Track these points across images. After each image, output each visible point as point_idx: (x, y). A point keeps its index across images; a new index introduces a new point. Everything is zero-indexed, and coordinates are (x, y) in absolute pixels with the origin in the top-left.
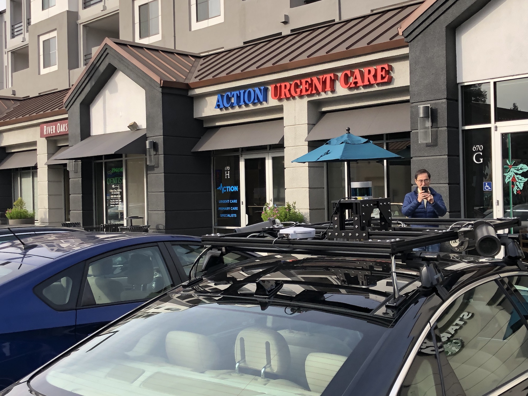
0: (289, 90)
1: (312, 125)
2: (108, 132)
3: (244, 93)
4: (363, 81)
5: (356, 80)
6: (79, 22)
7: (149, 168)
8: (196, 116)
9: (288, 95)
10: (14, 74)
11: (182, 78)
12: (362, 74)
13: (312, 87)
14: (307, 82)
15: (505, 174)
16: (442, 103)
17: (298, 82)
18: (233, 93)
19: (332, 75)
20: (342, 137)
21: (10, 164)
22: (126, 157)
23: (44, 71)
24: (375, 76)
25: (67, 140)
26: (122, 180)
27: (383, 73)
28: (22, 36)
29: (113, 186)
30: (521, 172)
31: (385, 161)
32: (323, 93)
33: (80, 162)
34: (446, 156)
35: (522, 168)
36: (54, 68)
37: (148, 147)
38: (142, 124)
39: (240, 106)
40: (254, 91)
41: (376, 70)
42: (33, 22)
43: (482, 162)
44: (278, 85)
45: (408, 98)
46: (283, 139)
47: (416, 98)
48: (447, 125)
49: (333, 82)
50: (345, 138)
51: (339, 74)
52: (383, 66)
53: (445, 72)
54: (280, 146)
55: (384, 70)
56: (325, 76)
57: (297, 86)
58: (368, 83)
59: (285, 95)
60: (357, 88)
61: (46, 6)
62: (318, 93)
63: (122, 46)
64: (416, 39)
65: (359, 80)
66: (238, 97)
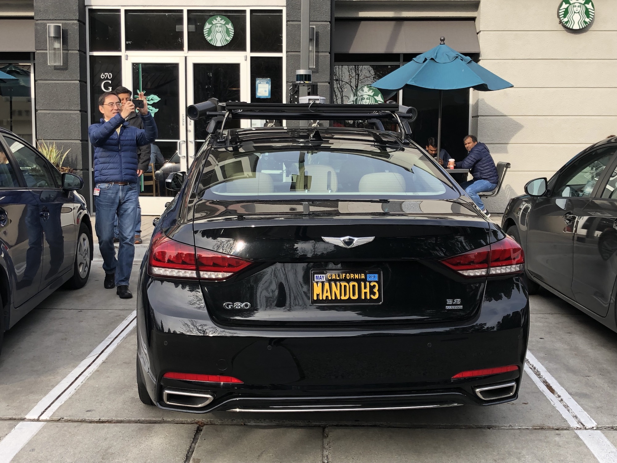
16: (74, 24)
34: (78, 82)
35: (152, 99)
45: (31, 14)
47: (42, 15)
48: (78, 48)
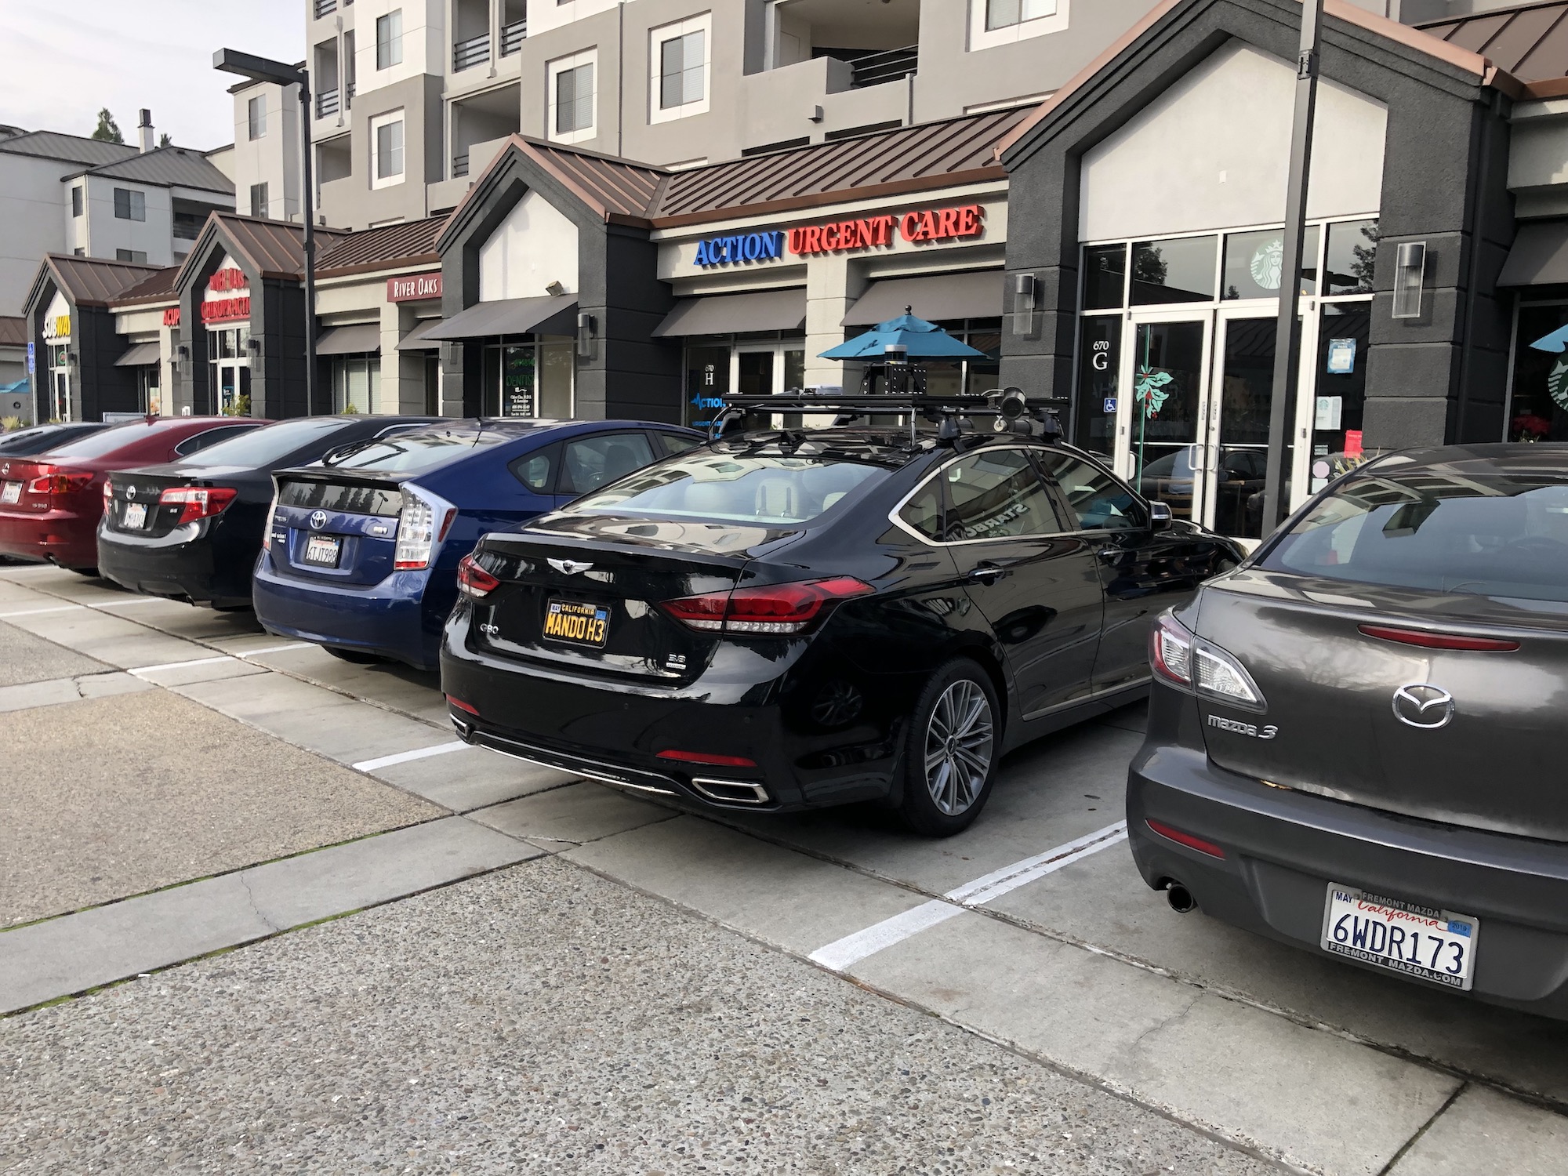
0: (819, 240)
1: (852, 300)
2: (510, 296)
3: (744, 240)
4: (937, 231)
5: (925, 229)
6: (446, 96)
7: (580, 361)
8: (660, 276)
9: (817, 248)
10: (322, 186)
11: (640, 210)
12: (936, 218)
13: (856, 236)
14: (848, 227)
15: (1136, 387)
16: (1053, 272)
17: (834, 226)
18: (725, 239)
19: (889, 218)
20: (898, 320)
21: (331, 346)
22: (540, 340)
23: (378, 184)
24: (956, 224)
25: (438, 307)
26: (532, 379)
27: (970, 220)
28: (337, 116)
29: (517, 390)
30: (1159, 384)
31: (964, 364)
32: (873, 248)
33: (461, 347)
34: (1053, 356)
35: (1162, 378)
36: (398, 179)
37: (580, 325)
38: (572, 285)
39: (736, 263)
40: (761, 238)
41: (958, 213)
42: (360, 89)
43: (1105, 367)
44: (801, 230)
45: (1002, 262)
46: (804, 321)
47: (1014, 263)
48: (1057, 307)
49: (889, 229)
50: (903, 322)
51: (901, 218)
52: (969, 208)
53: (1060, 223)
54: (799, 333)
55: (971, 215)
56: (878, 219)
57: (831, 233)
58: (945, 235)
59: (812, 247)
60: (927, 241)
61: (384, 61)
62: (865, 248)
63: (540, 150)
64: (1020, 169)
65: (931, 228)
66: (734, 248)
